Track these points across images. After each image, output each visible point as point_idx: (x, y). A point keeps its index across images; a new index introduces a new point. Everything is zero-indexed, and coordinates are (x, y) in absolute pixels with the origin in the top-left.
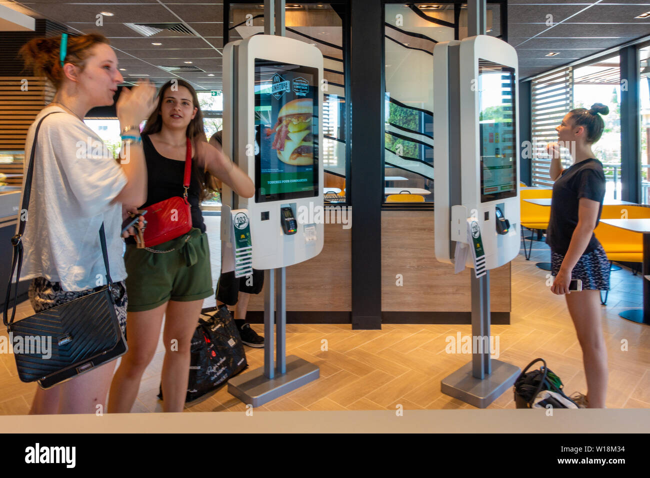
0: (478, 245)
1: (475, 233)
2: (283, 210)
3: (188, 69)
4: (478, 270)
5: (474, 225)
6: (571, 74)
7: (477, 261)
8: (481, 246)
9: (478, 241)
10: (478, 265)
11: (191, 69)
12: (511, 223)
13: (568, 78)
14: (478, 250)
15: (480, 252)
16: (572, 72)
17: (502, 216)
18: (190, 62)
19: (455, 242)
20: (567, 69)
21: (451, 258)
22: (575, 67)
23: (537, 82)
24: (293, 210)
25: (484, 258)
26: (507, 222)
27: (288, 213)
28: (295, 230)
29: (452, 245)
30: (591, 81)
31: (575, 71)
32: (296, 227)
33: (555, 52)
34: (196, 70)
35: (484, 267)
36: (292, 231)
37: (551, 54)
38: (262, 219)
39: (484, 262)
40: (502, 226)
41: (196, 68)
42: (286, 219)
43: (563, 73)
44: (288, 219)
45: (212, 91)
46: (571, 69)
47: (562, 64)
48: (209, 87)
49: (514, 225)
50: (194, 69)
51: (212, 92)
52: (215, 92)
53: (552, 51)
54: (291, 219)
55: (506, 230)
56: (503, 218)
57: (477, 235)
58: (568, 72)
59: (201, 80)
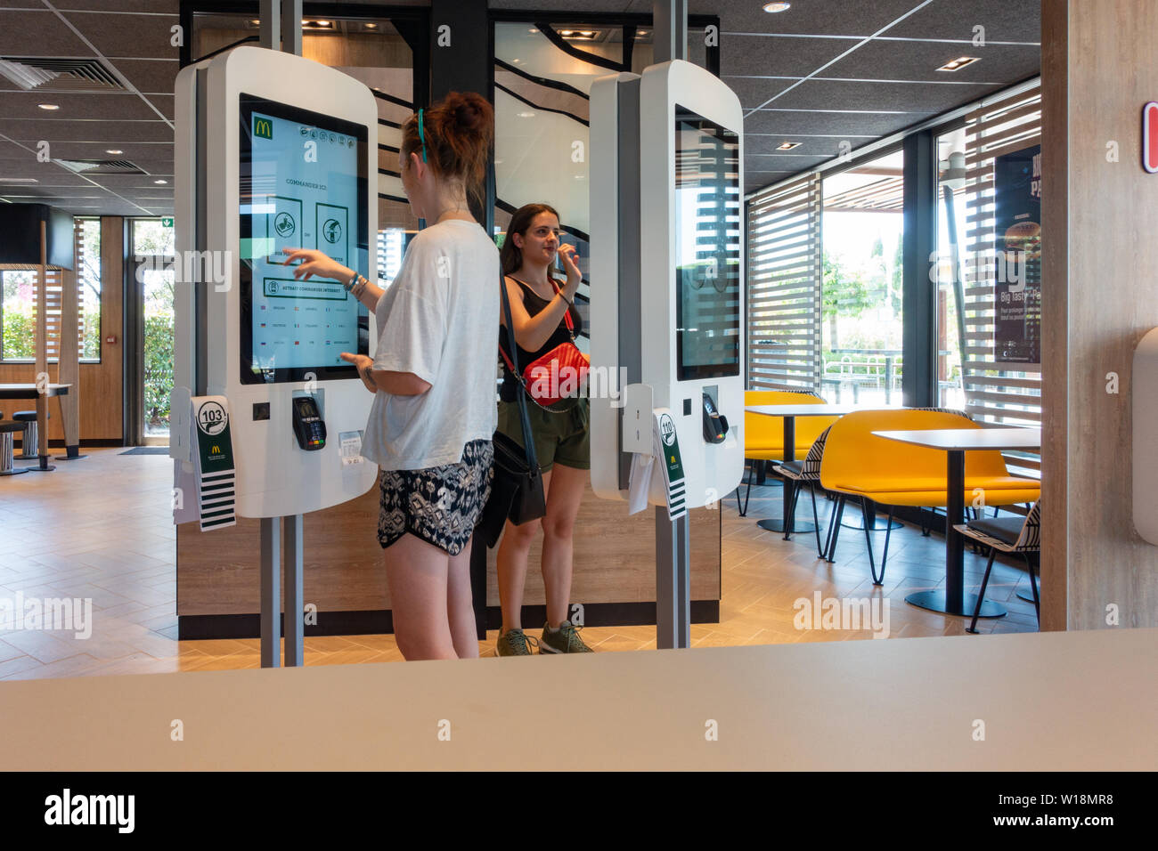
0: (673, 458)
1: (668, 436)
2: (298, 403)
3: (114, 168)
4: (672, 505)
5: (666, 420)
6: (818, 185)
7: (672, 489)
8: (679, 461)
9: (672, 452)
10: (673, 497)
11: (120, 169)
12: (730, 424)
13: (812, 193)
14: (672, 468)
15: (676, 472)
16: (820, 181)
17: (714, 410)
18: (119, 152)
19: (630, 455)
20: (813, 177)
21: (620, 489)
22: (825, 174)
23: (758, 203)
24: (319, 402)
25: (683, 484)
26: (723, 419)
27: (307, 407)
28: (322, 441)
29: (625, 461)
30: (850, 204)
31: (826, 181)
32: (323, 434)
33: (792, 141)
34: (132, 169)
35: (683, 501)
36: (317, 442)
37: (786, 145)
38: (256, 418)
39: (683, 492)
40: (715, 428)
41: (131, 166)
42: (304, 420)
43: (805, 185)
44: (308, 419)
45: (163, 217)
46: (818, 177)
47: (803, 167)
48: (159, 209)
49: (735, 428)
50: (128, 169)
51: (164, 220)
52: (169, 220)
53: (788, 140)
54: (313, 419)
55: (721, 436)
56: (715, 413)
57: (670, 442)
58: (812, 182)
59: (143, 192)
